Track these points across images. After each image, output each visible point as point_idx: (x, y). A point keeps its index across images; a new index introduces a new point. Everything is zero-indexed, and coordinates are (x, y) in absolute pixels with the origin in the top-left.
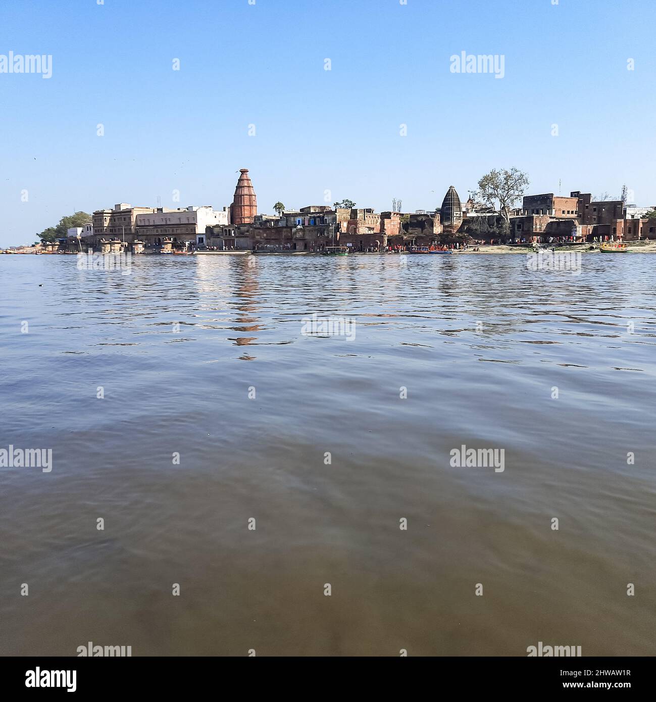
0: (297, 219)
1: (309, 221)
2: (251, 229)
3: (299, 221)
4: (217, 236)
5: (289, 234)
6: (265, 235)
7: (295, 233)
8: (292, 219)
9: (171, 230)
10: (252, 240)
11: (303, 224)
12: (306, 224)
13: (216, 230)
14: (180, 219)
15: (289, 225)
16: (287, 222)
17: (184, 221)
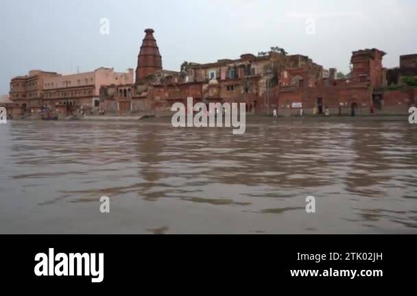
0: (210, 72)
1: (227, 73)
2: (150, 88)
3: (212, 74)
4: (112, 98)
5: (199, 93)
6: (167, 95)
7: (207, 91)
8: (203, 72)
9: (70, 93)
10: (150, 102)
11: (218, 79)
12: (223, 77)
13: (110, 91)
14: (79, 81)
15: (199, 80)
16: (196, 76)
17: (83, 83)
